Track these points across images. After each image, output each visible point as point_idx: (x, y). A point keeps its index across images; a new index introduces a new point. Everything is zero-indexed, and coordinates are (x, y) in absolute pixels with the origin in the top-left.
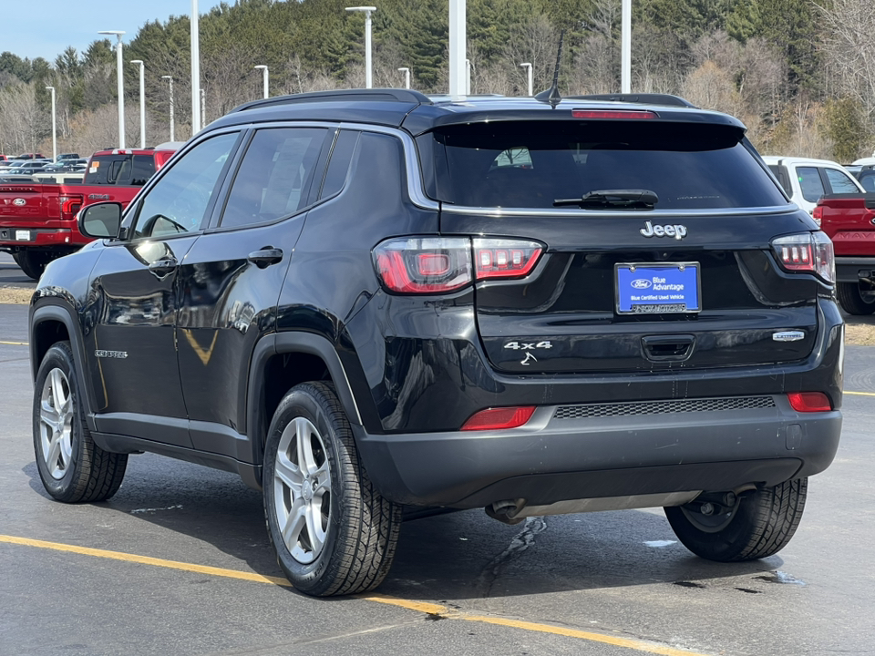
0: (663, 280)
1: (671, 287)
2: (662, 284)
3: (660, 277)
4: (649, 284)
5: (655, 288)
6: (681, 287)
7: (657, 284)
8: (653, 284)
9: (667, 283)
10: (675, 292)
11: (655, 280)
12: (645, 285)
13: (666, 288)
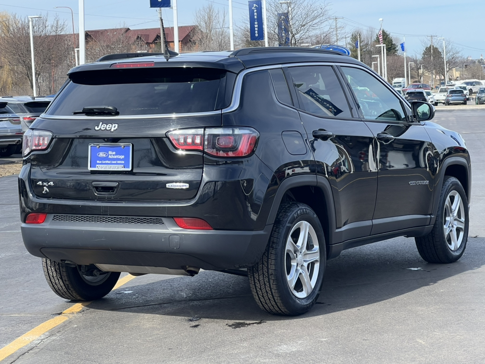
0: (114, 153)
1: (118, 157)
2: (114, 155)
3: (113, 151)
4: (106, 155)
5: (110, 157)
6: (123, 157)
7: (111, 155)
8: (109, 155)
9: (116, 155)
10: (119, 159)
11: (110, 153)
12: (104, 155)
13: (115, 157)
